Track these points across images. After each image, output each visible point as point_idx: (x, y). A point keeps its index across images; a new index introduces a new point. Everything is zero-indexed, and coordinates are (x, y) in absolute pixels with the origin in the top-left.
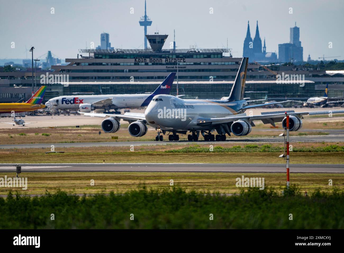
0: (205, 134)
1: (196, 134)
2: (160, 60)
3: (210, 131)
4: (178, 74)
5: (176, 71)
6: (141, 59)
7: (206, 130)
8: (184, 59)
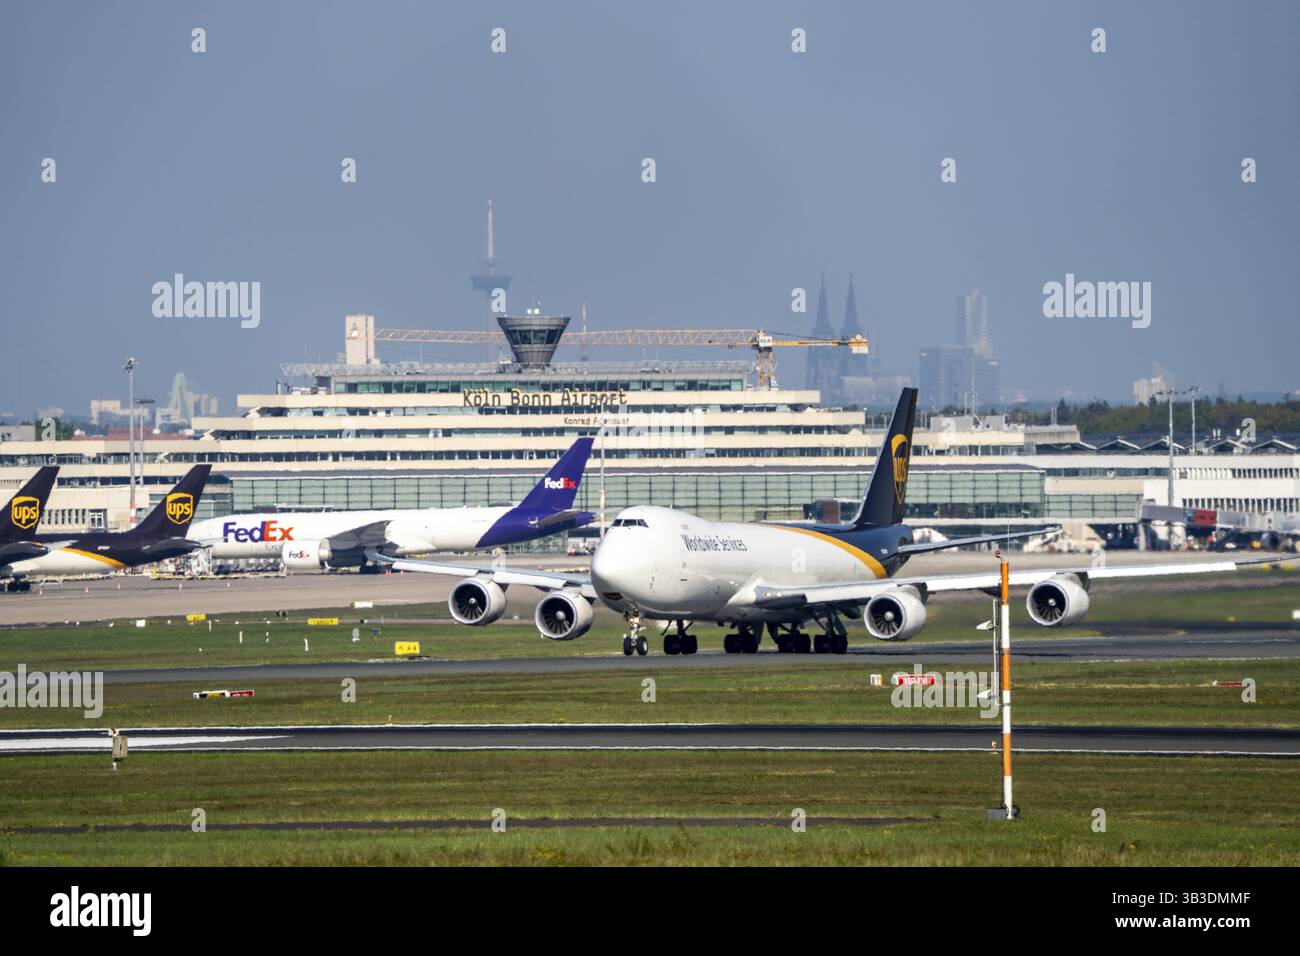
0: (781, 632)
1: (751, 632)
2: (545, 396)
3: (795, 625)
4: (599, 443)
5: (594, 431)
6: (483, 396)
7: (785, 622)
8: (621, 396)
